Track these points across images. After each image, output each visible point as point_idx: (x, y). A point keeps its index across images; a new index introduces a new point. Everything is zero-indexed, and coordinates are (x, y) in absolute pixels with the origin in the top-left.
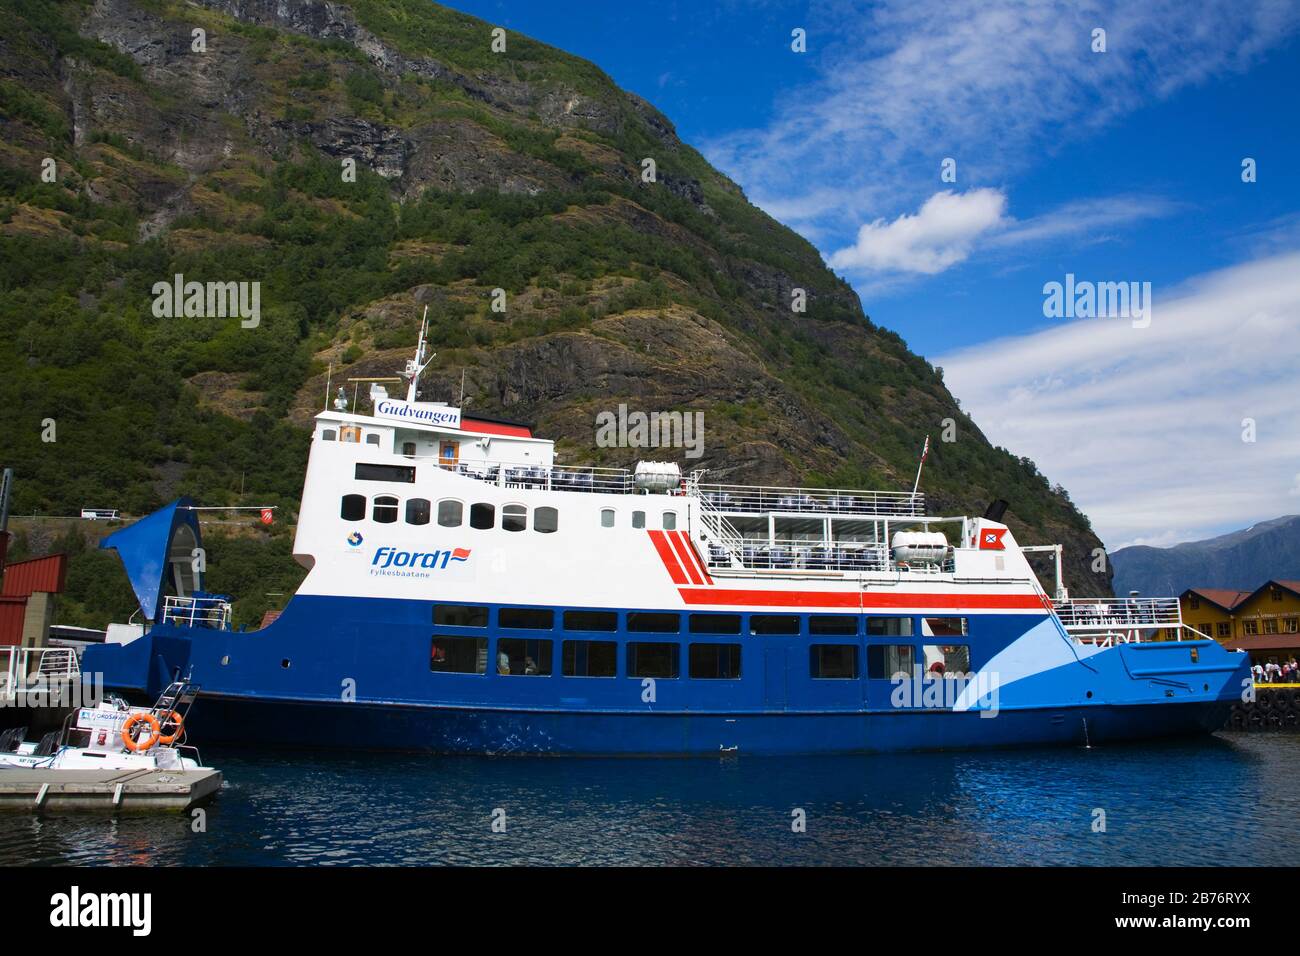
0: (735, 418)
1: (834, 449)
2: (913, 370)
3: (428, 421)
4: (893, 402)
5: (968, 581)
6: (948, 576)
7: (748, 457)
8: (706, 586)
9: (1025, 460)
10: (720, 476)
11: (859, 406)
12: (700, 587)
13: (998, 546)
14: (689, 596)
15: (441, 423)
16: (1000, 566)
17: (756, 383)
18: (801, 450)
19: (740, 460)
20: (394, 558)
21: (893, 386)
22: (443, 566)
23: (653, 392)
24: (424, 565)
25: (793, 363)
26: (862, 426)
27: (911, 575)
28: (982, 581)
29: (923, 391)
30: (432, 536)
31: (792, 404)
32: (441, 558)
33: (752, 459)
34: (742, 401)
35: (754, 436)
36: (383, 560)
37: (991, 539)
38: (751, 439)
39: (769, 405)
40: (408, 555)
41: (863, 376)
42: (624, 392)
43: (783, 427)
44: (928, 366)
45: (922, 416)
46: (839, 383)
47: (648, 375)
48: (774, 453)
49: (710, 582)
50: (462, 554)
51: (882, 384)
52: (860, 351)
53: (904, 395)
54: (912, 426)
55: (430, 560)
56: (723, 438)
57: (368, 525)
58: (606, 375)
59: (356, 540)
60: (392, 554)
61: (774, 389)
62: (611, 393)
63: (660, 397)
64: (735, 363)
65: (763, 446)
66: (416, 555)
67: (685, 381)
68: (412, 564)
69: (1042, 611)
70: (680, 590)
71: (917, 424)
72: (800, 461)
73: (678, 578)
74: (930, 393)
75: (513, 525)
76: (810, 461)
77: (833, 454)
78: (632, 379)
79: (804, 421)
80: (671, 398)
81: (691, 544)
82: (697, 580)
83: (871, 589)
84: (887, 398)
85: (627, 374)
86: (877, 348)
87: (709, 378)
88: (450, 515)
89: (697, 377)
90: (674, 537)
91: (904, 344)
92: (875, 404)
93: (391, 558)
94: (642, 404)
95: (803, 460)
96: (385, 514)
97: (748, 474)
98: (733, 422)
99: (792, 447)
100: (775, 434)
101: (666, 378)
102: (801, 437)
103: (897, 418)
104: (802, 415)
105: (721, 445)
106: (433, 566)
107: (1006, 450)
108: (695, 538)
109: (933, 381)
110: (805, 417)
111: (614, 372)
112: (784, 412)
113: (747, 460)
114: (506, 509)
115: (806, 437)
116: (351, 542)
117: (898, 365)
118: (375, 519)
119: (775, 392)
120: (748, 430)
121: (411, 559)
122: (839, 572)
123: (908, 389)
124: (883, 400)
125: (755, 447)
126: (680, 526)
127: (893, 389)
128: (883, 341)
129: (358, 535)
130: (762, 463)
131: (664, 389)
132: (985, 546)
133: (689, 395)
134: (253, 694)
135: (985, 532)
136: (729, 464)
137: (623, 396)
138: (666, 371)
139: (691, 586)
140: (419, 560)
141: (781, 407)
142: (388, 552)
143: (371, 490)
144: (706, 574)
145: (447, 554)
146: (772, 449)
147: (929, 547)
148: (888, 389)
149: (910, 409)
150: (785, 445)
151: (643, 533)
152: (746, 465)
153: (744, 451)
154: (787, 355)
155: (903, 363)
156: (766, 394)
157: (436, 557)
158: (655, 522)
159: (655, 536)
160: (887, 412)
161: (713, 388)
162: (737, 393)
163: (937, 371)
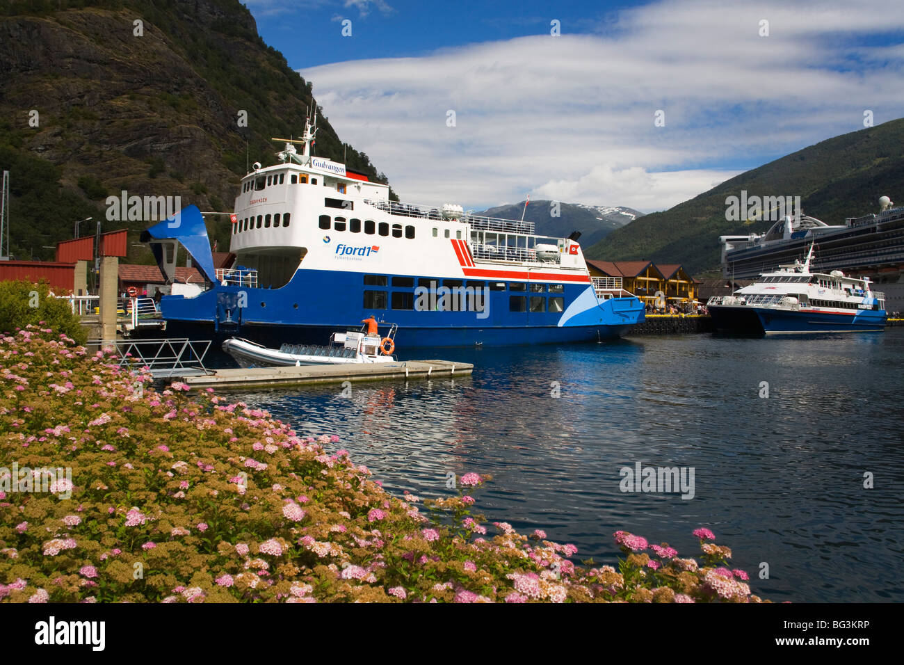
0: (174, 105)
1: (240, 135)
2: (292, 82)
3: (333, 171)
4: (276, 104)
5: (565, 269)
6: (558, 266)
7: (184, 136)
8: (472, 267)
9: (363, 154)
10: (162, 148)
11: (254, 104)
12: (470, 268)
13: (576, 253)
14: (467, 272)
15: (339, 173)
16: (576, 262)
17: (188, 80)
18: (219, 134)
19: (178, 138)
20: (345, 251)
21: (277, 92)
22: (368, 255)
23: (110, 78)
24: (359, 254)
25: (207, 66)
26: (256, 119)
27: (545, 264)
28: (569, 269)
29: (298, 98)
30: (362, 239)
31: (213, 99)
32: (367, 250)
33: (187, 138)
34: (178, 93)
35: (188, 121)
36: (340, 251)
37: (574, 249)
38: (185, 123)
39: (198, 98)
40: (352, 248)
41: (256, 82)
42: (86, 75)
43: (207, 117)
44: (302, 81)
45: (296, 116)
46: (240, 85)
47: (105, 64)
48: (202, 135)
49: (474, 266)
50: (376, 249)
51: (270, 89)
52: (255, 62)
53: (285, 99)
54: (289, 123)
55: (362, 251)
56: (165, 120)
57: (332, 231)
58: (71, 60)
59: (327, 240)
60: (345, 248)
61: (201, 85)
62: (75, 74)
63: (116, 83)
64: (174, 63)
65: (195, 129)
66: (355, 249)
67: (136, 73)
68: (354, 254)
69: (588, 283)
70: (464, 269)
71: (292, 121)
72: (218, 142)
73: (462, 263)
74: (303, 100)
75: (397, 234)
76: (225, 142)
77: (240, 139)
78: (93, 65)
79: (221, 112)
80: (124, 84)
81: (467, 246)
82: (470, 265)
83: (532, 271)
84: (272, 100)
85: (89, 61)
86: (266, 61)
87: (154, 72)
88: (370, 228)
89: (145, 71)
90: (460, 242)
91: (286, 62)
92: (264, 103)
93: (344, 250)
94: (102, 86)
95: (220, 141)
96: (340, 227)
97: (183, 148)
98: (172, 108)
99: (213, 131)
100: (202, 121)
101: (120, 67)
102: (218, 124)
103: (279, 115)
104: (220, 108)
105: (163, 125)
106: (363, 255)
107: (350, 146)
108: (469, 244)
109: (304, 91)
110: (222, 110)
111: (78, 58)
112: (207, 104)
113: (182, 139)
114: (394, 226)
115: (223, 125)
116: (324, 241)
117: (281, 77)
118: (335, 229)
119: (202, 89)
120: (184, 116)
121: (353, 251)
122: (520, 262)
123: (288, 96)
124: (269, 101)
125: (189, 129)
126: (463, 238)
127: (276, 94)
128: (272, 57)
129: (328, 237)
130: (194, 141)
131: (120, 77)
132: (571, 253)
133: (138, 84)
134: (280, 322)
135: (572, 246)
136: (170, 140)
137: (86, 78)
138: (120, 63)
139: (467, 267)
140: (357, 251)
141: (206, 100)
142: (343, 247)
143: (333, 213)
144: (473, 262)
145: (369, 248)
146: (201, 133)
147: (552, 252)
148: (273, 93)
149: (288, 110)
150: (209, 129)
151: (448, 240)
152: (182, 142)
153: (181, 132)
154: (204, 59)
155: (285, 76)
156: (195, 90)
157: (364, 250)
158: (453, 236)
159: (454, 242)
160: (272, 111)
161: (157, 80)
162: (175, 87)
163: (308, 85)
